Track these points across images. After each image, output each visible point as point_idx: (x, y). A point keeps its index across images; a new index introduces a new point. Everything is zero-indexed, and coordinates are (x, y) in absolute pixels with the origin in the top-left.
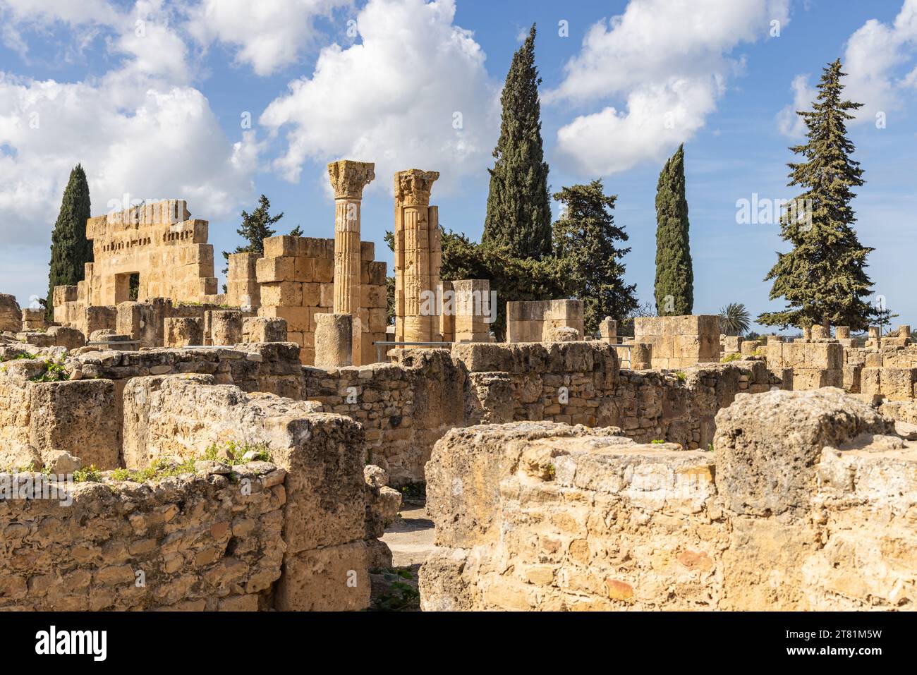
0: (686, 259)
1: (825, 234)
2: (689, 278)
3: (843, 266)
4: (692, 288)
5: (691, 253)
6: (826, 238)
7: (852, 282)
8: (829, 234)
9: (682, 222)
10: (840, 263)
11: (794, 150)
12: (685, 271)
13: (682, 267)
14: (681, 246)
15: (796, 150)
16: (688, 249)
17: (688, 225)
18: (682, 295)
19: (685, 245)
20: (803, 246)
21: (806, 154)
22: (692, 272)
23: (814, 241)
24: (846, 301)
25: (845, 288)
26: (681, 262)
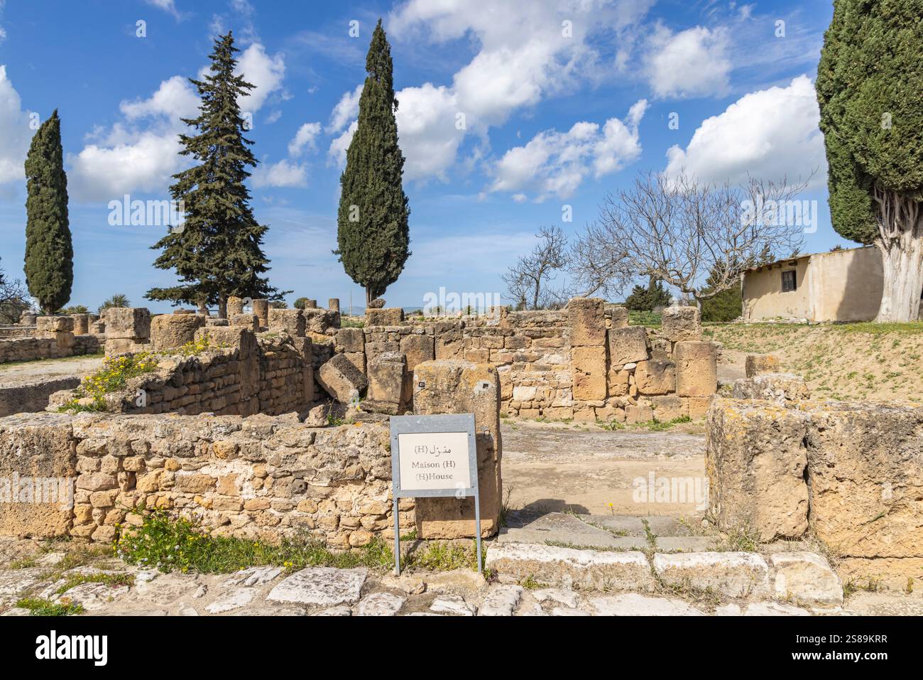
0: (64, 233)
1: (222, 208)
2: (68, 253)
3: (242, 240)
4: (72, 264)
5: (70, 227)
6: (224, 212)
7: (252, 258)
8: (227, 208)
9: (58, 193)
10: (239, 238)
11: (186, 121)
12: (63, 245)
13: (59, 241)
14: (57, 218)
15: (189, 122)
16: (67, 222)
17: (67, 197)
18: (59, 270)
19: (63, 217)
20: (198, 218)
21: (199, 126)
22: (71, 247)
23: (209, 214)
24: (246, 276)
25: (245, 263)
26: (58, 236)
